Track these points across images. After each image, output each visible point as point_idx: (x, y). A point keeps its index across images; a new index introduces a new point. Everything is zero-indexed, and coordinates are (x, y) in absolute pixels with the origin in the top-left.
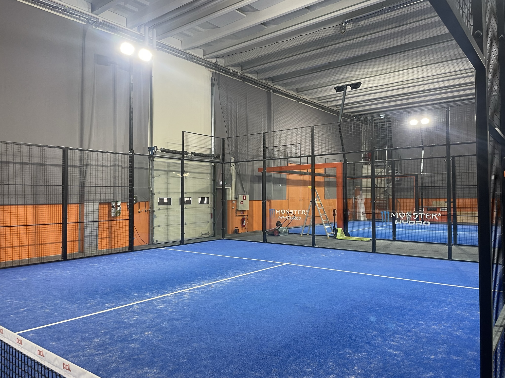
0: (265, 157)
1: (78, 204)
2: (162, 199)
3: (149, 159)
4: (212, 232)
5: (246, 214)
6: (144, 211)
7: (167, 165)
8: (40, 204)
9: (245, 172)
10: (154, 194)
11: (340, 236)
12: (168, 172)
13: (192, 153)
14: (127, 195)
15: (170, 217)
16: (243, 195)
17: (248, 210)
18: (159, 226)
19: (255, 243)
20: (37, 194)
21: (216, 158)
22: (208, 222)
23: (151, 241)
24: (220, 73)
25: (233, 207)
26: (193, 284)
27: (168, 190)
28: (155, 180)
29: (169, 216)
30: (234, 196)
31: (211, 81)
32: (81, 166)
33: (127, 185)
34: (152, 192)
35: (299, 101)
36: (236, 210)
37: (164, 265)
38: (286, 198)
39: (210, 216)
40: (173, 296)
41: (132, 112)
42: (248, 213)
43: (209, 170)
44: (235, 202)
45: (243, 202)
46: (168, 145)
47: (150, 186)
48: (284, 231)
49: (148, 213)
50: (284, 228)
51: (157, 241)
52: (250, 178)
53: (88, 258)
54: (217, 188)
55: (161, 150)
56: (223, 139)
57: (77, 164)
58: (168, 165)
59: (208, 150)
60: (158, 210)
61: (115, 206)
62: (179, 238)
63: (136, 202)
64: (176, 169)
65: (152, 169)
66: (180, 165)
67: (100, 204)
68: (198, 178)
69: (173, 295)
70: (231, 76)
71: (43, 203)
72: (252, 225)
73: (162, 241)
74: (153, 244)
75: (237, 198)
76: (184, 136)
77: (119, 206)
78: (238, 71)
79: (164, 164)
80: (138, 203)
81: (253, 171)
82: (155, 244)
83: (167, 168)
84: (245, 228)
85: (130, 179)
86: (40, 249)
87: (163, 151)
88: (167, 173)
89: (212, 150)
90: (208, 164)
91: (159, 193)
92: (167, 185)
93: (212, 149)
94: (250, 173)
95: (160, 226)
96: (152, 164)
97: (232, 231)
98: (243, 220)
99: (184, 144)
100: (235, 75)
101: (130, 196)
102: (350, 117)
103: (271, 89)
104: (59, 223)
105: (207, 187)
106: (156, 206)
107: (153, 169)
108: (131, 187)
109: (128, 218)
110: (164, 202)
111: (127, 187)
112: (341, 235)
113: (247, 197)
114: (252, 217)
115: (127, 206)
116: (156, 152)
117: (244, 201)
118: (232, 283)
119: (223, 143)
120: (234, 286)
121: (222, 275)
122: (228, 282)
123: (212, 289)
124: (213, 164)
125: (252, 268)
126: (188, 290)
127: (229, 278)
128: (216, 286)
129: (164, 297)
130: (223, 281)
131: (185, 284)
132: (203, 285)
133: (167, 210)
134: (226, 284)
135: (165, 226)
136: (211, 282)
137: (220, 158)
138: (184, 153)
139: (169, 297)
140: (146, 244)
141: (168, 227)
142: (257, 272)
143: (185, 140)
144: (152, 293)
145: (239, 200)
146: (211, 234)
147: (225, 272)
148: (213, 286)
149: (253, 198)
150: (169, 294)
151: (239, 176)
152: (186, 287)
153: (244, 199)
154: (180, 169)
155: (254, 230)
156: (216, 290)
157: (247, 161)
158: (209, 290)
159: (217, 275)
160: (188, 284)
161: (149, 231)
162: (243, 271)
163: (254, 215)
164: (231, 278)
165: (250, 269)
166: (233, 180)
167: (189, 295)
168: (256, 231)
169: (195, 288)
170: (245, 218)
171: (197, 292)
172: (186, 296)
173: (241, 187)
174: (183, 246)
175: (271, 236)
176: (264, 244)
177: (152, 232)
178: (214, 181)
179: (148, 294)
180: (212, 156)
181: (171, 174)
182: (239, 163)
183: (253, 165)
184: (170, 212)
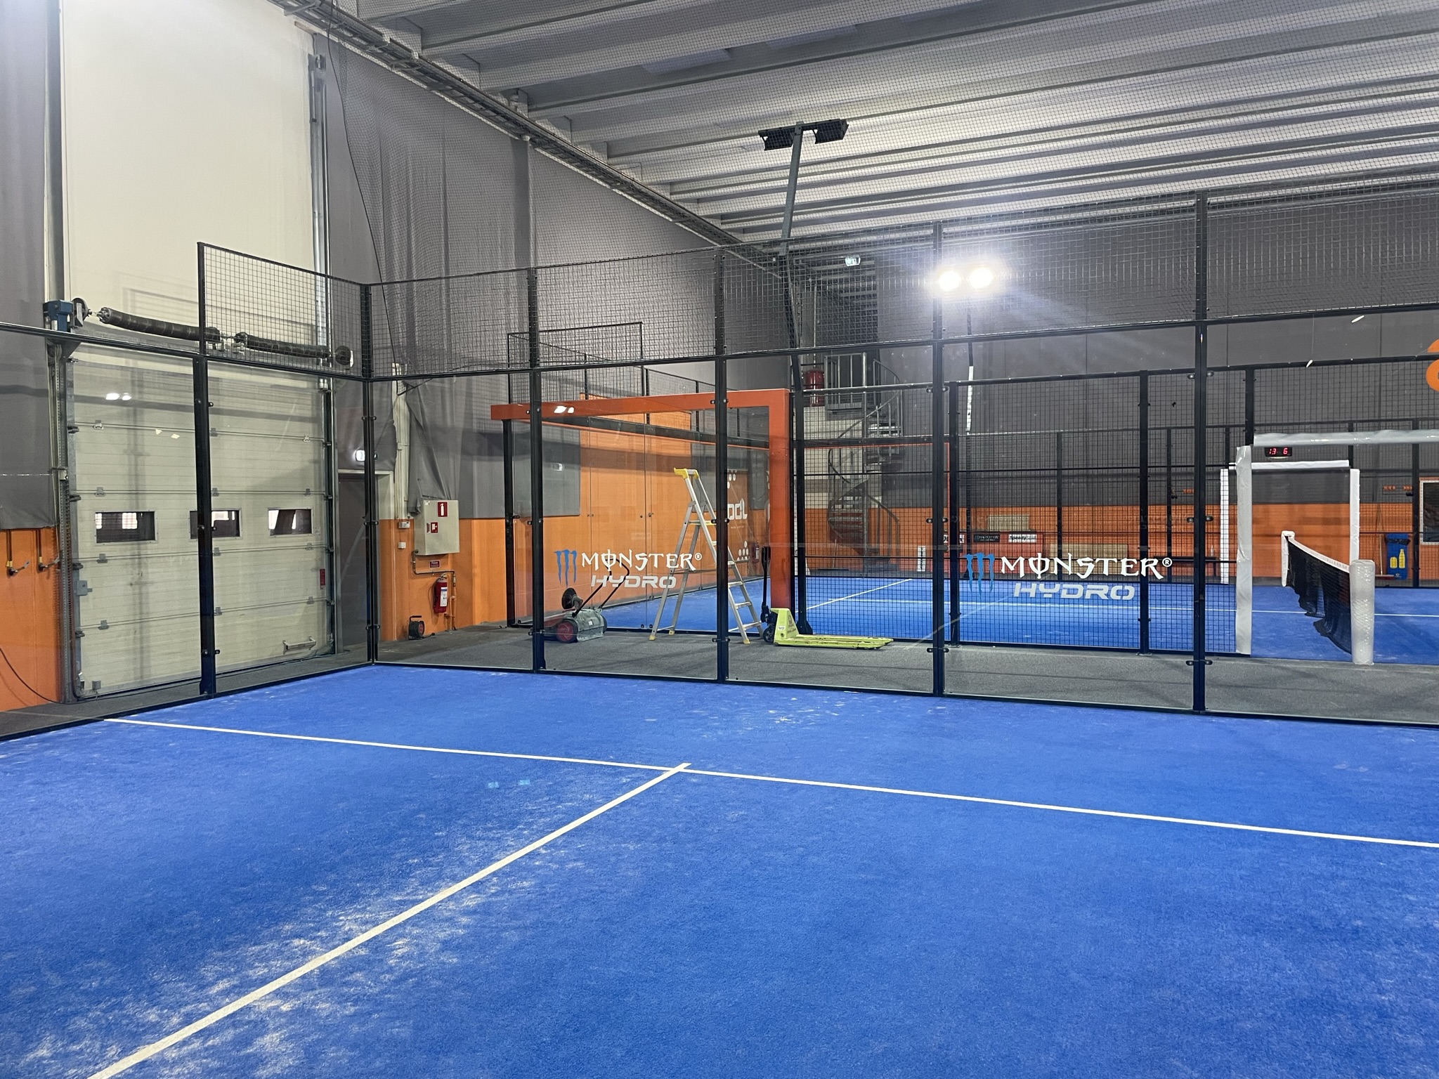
0: (536, 360)
2: (112, 518)
3: (51, 354)
4: (326, 636)
5: (447, 567)
6: (34, 566)
7: (133, 382)
9: (444, 417)
10: (75, 498)
11: (785, 633)
12: (138, 409)
13: (239, 338)
15: (151, 589)
16: (436, 499)
17: (453, 554)
18: (104, 626)
19: (502, 677)
21: (335, 361)
22: (310, 602)
23: (68, 689)
24: (348, 46)
25: (403, 545)
26: (296, 942)
27: (140, 482)
28: (80, 439)
29: (146, 583)
30: (404, 505)
31: (310, 68)
34: (66, 488)
35: (617, 187)
36: (414, 554)
37: (133, 817)
38: (578, 510)
39: (315, 577)
40: (193, 1055)
42: (454, 563)
43: (306, 407)
44: (408, 525)
45: (436, 524)
47: (56, 464)
48: (591, 623)
49: (52, 576)
50: (590, 618)
51: (96, 685)
52: (459, 440)
54: (342, 475)
55: (104, 317)
56: (365, 289)
58: (138, 379)
59: (302, 329)
60: (99, 561)
62: (194, 666)
64: (173, 399)
65: (63, 396)
66: (190, 382)
68: (265, 436)
69: (196, 1045)
70: (387, 63)
72: (469, 605)
73: (119, 686)
74: (79, 699)
75: (414, 511)
76: (207, 263)
78: (413, 46)
79: (117, 375)
80: (5, 534)
81: (469, 416)
82: (85, 700)
83: (134, 393)
84: (447, 617)
87: (113, 321)
88: (135, 411)
89: (317, 331)
90: (303, 384)
91: (100, 493)
92: (136, 461)
93: (317, 327)
94: (460, 423)
95: (107, 627)
96: (64, 374)
97: (400, 631)
98: (436, 590)
99: (207, 302)
100: (399, 58)
102: (761, 258)
103: (527, 130)
105: (303, 469)
106: (87, 546)
107: (68, 393)
110: (124, 527)
112: (788, 632)
113: (454, 506)
114: (470, 578)
116: (79, 324)
117: (441, 520)
118: (490, 914)
119: (366, 304)
120: (505, 929)
121: (426, 864)
122: (468, 906)
123: (404, 965)
124: (323, 384)
125: (545, 807)
126: (278, 993)
127: (465, 878)
128: (417, 945)
129: (142, 1064)
130: (441, 901)
131: (255, 944)
132: (348, 939)
133: (139, 559)
134: (464, 920)
135: (132, 626)
136: (383, 915)
137: (352, 360)
138: (204, 334)
139: (175, 1063)
140: (44, 702)
141: (141, 628)
142: (576, 829)
143: (207, 279)
144: (70, 1035)
145: (423, 517)
146: (321, 645)
147: (435, 842)
148: (401, 947)
149: (472, 511)
150: (168, 1034)
151: (420, 431)
152: (261, 971)
153: (442, 514)
154: (192, 401)
155: (477, 623)
156: (424, 972)
157: (451, 376)
158: (388, 976)
159: (400, 860)
160: (270, 945)
161: (59, 648)
162: (513, 825)
163: (477, 571)
164: (473, 874)
165: (542, 815)
166: (399, 448)
167: (286, 1039)
168: (486, 625)
169: (312, 968)
170: (445, 581)
171: (328, 1005)
172: (272, 1043)
173: (431, 470)
174: (211, 703)
175: (554, 644)
176: (540, 676)
177: (74, 651)
178: (328, 450)
179: (43, 1052)
180: (319, 355)
181: (149, 416)
182: (419, 381)
183: (471, 389)
184: (150, 570)
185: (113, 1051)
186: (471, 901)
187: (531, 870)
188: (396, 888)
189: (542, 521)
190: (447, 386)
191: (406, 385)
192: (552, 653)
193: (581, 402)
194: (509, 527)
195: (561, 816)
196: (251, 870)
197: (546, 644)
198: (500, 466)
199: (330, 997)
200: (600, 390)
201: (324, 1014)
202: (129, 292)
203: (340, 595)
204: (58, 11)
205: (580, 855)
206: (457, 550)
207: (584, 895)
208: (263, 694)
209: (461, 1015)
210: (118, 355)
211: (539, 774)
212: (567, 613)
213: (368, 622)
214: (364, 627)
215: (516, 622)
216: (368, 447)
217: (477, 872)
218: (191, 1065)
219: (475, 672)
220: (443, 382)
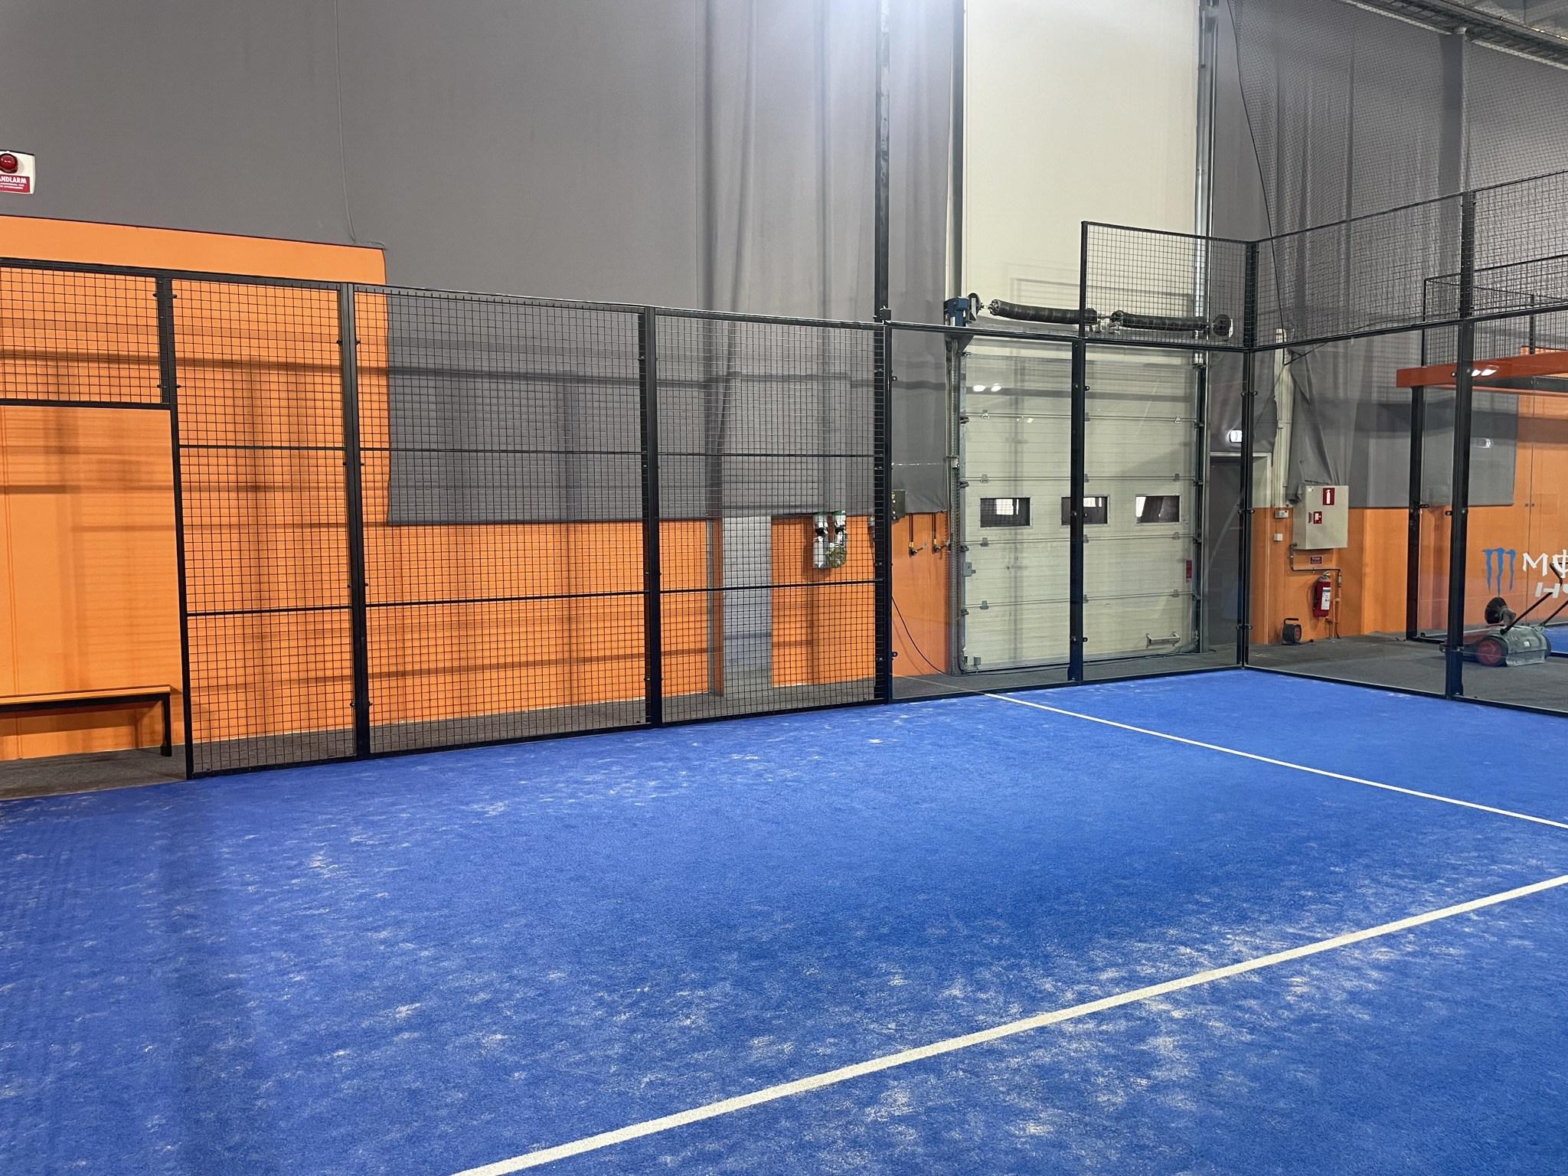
0: (1468, 308)
1: (700, 520)
2: (988, 504)
3: (949, 350)
4: (1191, 634)
5: (1331, 564)
6: (930, 547)
7: (1015, 371)
8: (582, 522)
9: (1336, 387)
10: (963, 485)
12: (1020, 398)
13: (1115, 317)
14: (865, 487)
15: (1025, 573)
16: (1321, 484)
17: (1339, 549)
18: (984, 606)
19: (1403, 699)
20: (569, 486)
21: (1212, 333)
22: (1175, 595)
23: (954, 661)
25: (1280, 537)
27: (1019, 469)
28: (969, 428)
29: (1020, 568)
30: (1282, 491)
32: (708, 384)
33: (865, 448)
34: (957, 475)
36: (1292, 548)
38: (1511, 498)
39: (1180, 569)
41: (887, 153)
42: (1340, 560)
43: (1178, 385)
44: (1286, 515)
45: (1320, 513)
46: (1019, 290)
47: (950, 453)
48: (1527, 644)
49: (944, 556)
50: (1525, 636)
51: (977, 660)
52: (1353, 414)
53: (734, 722)
54: (1213, 460)
55: (994, 310)
56: (1252, 248)
57: (696, 374)
58: (1020, 368)
59: (1179, 301)
60: (982, 545)
61: (827, 529)
62: (1064, 652)
63: (903, 513)
64: (1050, 385)
65: (957, 389)
66: (1069, 368)
67: (776, 520)
68: (1136, 419)
71: (592, 517)
72: (1358, 610)
73: (996, 664)
74: (963, 672)
75: (1294, 498)
76: (1090, 241)
77: (841, 529)
79: (1002, 364)
80: (907, 517)
81: (1367, 384)
82: (968, 674)
83: (1016, 381)
84: (1329, 622)
85: (876, 427)
86: (588, 675)
87: (1002, 313)
88: (1017, 399)
89: (1194, 301)
90: (1176, 361)
91: (985, 480)
92: (1016, 448)
93: (1195, 296)
94: (1355, 394)
95: (987, 608)
96: (958, 368)
97: (1272, 634)
98: (1317, 590)
99: (1089, 283)
101: (876, 492)
103: (1463, 20)
104: (634, 589)
105: (1173, 453)
106: (972, 531)
107: (962, 388)
108: (881, 455)
109: (871, 577)
110: (998, 513)
111: (868, 456)
113: (1342, 492)
114: (1359, 578)
115: (869, 528)
116: (972, 318)
117: (1326, 510)
118: (1407, 976)
119: (1253, 264)
120: (1429, 998)
121: (1322, 900)
122: (1378, 959)
123: (1305, 1006)
124: (1198, 359)
125: (1473, 864)
126: (1168, 997)
127: (1372, 926)
128: (1319, 988)
129: (1042, 1030)
130: (1345, 946)
131: (1140, 941)
132: (1238, 961)
133: (1015, 545)
134: (1375, 974)
135: (1007, 608)
136: (1275, 945)
137: (1231, 329)
138: (1084, 316)
139: (1071, 1038)
140: (935, 672)
141: (1016, 610)
142: (1521, 899)
143: (1089, 259)
144: (978, 983)
145: (1304, 506)
146: (1185, 642)
147: (1331, 878)
148: (1299, 985)
149: (1365, 499)
150: (1064, 1007)
151: (1306, 406)
152: (1148, 970)
153: (1328, 502)
154: (1070, 386)
155: (1368, 630)
156: (1329, 1020)
157: (1348, 337)
158: (1286, 1013)
159: (1291, 889)
160: (1155, 946)
161: (948, 624)
162: (1431, 878)
163: (1368, 570)
164: (1382, 924)
165: (1469, 873)
166: (1280, 426)
167: (1182, 1047)
168: (1377, 635)
169: (1202, 981)
170: (1328, 580)
171: (1222, 1025)
172: (1165, 1047)
173: (1316, 450)
174: (1079, 690)
175: (1472, 666)
176: (1455, 705)
177: (960, 627)
178: (1201, 431)
179: (956, 992)
180: (1196, 327)
181: (1030, 403)
182: (1307, 348)
183: (1372, 351)
184: (1025, 555)
185: (1015, 1009)
186: (1383, 955)
187: (1462, 936)
188: (1288, 918)
189: (1467, 511)
190: (1341, 350)
191: (1292, 353)
192: (1470, 675)
193: (1525, 357)
194: (1414, 519)
195: (1497, 879)
196: (1130, 864)
197: (1464, 666)
198: (1405, 443)
199: (1222, 1017)
200: (1550, 341)
201: (1218, 1033)
202: (1016, 282)
203: (1206, 590)
204: (963, 11)
205: (1527, 933)
206: (1345, 545)
207: (1535, 983)
208: (1128, 687)
209: (1378, 1081)
210: (1003, 344)
211: (1462, 822)
212: (1494, 628)
213: (1239, 622)
214: (1233, 628)
215: (1419, 635)
216: (1246, 427)
217: (1387, 922)
218: (1087, 1044)
219: (1367, 690)
220: (1336, 347)
